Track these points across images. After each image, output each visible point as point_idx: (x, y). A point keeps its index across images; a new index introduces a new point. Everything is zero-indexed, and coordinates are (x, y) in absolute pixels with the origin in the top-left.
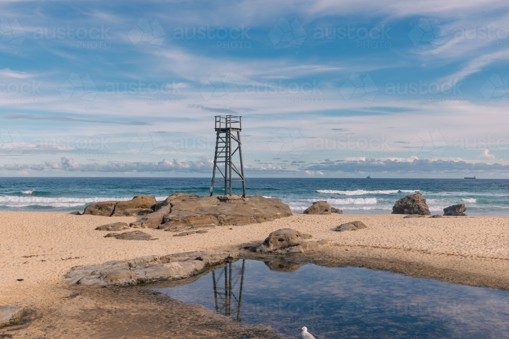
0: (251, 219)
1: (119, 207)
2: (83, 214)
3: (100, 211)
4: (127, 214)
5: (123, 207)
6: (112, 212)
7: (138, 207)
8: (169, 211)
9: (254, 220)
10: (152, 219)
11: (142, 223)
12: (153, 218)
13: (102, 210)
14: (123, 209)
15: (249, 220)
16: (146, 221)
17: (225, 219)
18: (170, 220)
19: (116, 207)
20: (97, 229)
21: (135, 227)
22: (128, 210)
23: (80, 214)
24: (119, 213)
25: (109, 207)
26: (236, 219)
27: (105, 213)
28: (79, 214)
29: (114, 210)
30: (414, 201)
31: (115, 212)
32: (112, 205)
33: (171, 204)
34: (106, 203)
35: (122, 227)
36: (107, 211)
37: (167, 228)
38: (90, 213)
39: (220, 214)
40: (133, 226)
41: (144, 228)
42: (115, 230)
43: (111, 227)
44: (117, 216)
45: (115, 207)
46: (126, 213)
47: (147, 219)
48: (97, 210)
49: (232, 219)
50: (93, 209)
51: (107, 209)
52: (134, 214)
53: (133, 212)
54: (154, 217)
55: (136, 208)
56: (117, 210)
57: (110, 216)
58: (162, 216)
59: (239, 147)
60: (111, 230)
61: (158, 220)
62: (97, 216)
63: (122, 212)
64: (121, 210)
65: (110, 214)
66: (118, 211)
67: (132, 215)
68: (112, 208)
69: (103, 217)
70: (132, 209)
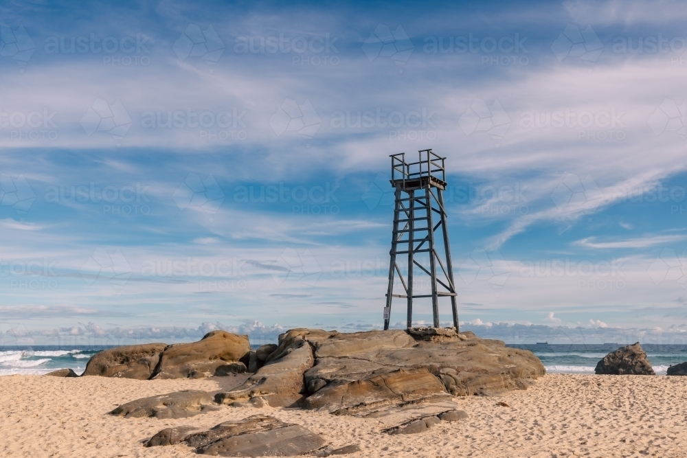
0: (505, 379)
1: (171, 358)
2: (82, 375)
3: (124, 367)
4: (191, 374)
5: (182, 357)
6: (153, 368)
7: (216, 358)
8: (311, 359)
9: (510, 380)
10: (279, 381)
11: (253, 392)
12: (279, 376)
13: (129, 365)
14: (182, 362)
15: (503, 383)
16: (262, 387)
17: (459, 379)
18: (328, 382)
19: (165, 358)
20: (115, 412)
21: (232, 405)
22: (193, 365)
23: (75, 376)
24: (172, 372)
25: (148, 357)
26: (480, 380)
27: (136, 371)
28: (71, 374)
29: (158, 365)
30: (633, 355)
31: (162, 368)
32: (153, 351)
33: (310, 344)
34: (138, 349)
35: (196, 405)
36: (141, 367)
37: (334, 407)
38: (99, 371)
39: (442, 367)
40: (226, 400)
41: (260, 405)
42: (175, 416)
43: (161, 407)
44: (166, 377)
45: (161, 356)
46: (188, 371)
47: (264, 379)
48: (117, 364)
49: (470, 379)
50: (105, 362)
51: (143, 362)
52: (207, 374)
53: (204, 369)
54: (282, 375)
55: (210, 359)
56: (166, 364)
57: (150, 379)
58: (301, 372)
59: (442, 222)
60: (164, 415)
61: (292, 383)
62: (116, 378)
63: (178, 368)
64: (176, 364)
65: (149, 373)
66: (168, 366)
67: (203, 376)
68: (156, 358)
69: (134, 382)
70: (201, 363)
